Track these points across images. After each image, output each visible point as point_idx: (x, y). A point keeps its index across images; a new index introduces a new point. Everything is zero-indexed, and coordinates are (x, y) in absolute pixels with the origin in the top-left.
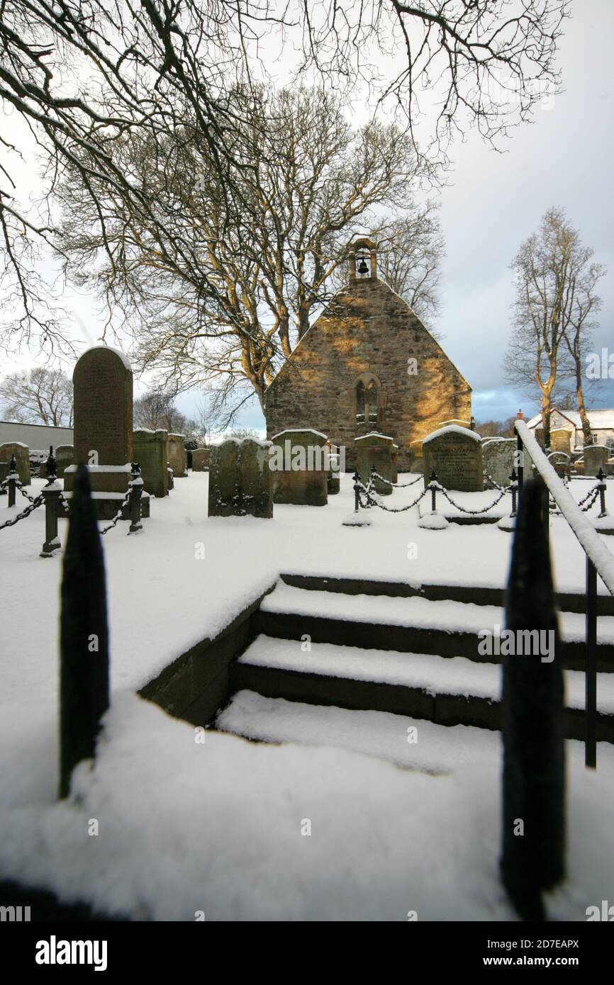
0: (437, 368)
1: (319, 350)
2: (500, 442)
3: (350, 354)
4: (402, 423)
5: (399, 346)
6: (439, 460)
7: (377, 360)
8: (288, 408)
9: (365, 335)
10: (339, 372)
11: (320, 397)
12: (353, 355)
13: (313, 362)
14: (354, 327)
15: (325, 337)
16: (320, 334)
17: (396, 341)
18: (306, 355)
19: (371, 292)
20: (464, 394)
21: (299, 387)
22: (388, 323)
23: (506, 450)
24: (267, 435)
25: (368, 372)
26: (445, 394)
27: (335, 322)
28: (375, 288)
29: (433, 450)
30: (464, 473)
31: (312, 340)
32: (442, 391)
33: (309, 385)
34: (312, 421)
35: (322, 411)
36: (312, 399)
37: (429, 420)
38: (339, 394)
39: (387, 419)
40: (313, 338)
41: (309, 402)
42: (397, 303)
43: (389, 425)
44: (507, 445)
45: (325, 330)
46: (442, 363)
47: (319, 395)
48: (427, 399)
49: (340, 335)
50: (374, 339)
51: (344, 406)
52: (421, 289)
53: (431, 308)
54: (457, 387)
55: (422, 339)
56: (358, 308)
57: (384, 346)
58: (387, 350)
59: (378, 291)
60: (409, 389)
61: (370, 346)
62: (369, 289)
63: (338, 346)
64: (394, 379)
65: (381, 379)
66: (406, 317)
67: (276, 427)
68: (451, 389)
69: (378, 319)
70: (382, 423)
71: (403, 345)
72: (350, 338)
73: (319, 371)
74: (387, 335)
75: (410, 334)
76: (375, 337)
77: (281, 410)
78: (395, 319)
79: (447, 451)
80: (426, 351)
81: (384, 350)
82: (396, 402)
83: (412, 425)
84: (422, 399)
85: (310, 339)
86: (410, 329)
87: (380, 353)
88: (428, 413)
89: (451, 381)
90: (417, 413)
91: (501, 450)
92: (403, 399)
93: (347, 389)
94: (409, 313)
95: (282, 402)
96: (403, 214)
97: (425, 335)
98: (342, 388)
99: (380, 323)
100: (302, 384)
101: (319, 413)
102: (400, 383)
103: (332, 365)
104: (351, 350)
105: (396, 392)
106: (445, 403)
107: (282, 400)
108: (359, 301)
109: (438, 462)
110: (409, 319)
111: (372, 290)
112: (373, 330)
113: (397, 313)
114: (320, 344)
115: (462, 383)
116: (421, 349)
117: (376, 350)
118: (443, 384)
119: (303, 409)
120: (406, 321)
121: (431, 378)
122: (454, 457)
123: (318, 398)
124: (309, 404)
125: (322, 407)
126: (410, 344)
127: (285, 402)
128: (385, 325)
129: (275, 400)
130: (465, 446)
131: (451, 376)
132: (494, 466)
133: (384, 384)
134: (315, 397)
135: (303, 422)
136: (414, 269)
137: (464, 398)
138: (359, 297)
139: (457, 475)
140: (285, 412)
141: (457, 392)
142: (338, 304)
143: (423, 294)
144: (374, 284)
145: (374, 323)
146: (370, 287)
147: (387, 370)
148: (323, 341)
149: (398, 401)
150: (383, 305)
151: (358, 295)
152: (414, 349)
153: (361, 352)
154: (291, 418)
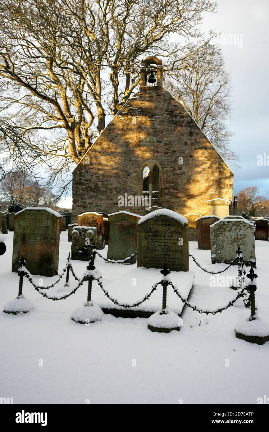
0: (206, 157)
1: (115, 141)
2: (228, 222)
3: (139, 144)
4: (178, 199)
5: (176, 139)
6: (149, 240)
7: (159, 150)
8: (90, 185)
9: (151, 130)
10: (130, 158)
11: (115, 177)
12: (141, 146)
13: (111, 150)
14: (142, 124)
15: (120, 131)
16: (116, 128)
17: (174, 135)
18: (105, 145)
19: (156, 97)
20: (227, 178)
21: (99, 169)
22: (169, 121)
23: (233, 229)
24: (73, 205)
25: (152, 159)
26: (212, 178)
27: (128, 119)
28: (160, 94)
29: (144, 231)
30: (171, 253)
31: (110, 133)
32: (210, 175)
33: (106, 168)
34: (107, 196)
35: (116, 189)
36: (108, 179)
37: (199, 198)
38: (129, 175)
39: (166, 196)
40: (111, 132)
41: (106, 181)
42: (176, 106)
43: (167, 201)
44: (234, 224)
45: (120, 125)
46: (211, 153)
47: (114, 176)
48: (198, 181)
49: (131, 129)
50: (158, 133)
51: (133, 185)
52: (216, 98)
53: (224, 113)
54: (221, 173)
55: (195, 134)
56: (146, 109)
57: (165, 139)
58: (167, 142)
59: (162, 97)
60: (184, 173)
61: (155, 139)
62: (155, 95)
63: (130, 138)
64: (172, 165)
65: (162, 165)
66: (183, 117)
67: (80, 199)
68: (216, 174)
69: (161, 118)
70: (162, 199)
71: (180, 139)
72: (139, 132)
73: (115, 157)
74: (168, 130)
75: (185, 130)
76: (159, 131)
77: (84, 186)
78: (174, 118)
79: (157, 232)
80: (197, 143)
81: (165, 142)
82: (173, 183)
83: (185, 201)
84: (194, 181)
85: (108, 132)
86: (185, 126)
87: (162, 144)
88: (198, 192)
89: (217, 168)
90: (189, 192)
91: (228, 229)
92: (179, 181)
93: (135, 172)
94: (185, 114)
95: (84, 180)
96: (196, 42)
97: (197, 131)
98: (132, 171)
99: (162, 121)
100: (101, 167)
101: (113, 190)
102: (177, 168)
103: (125, 153)
104: (140, 141)
105: (174, 175)
106: (212, 185)
107: (85, 179)
108: (147, 104)
109: (148, 242)
110: (185, 119)
111: (157, 96)
112: (157, 126)
113: (176, 113)
114: (116, 136)
115: (225, 169)
116: (194, 142)
117: (158, 142)
118: (210, 170)
119: (101, 186)
120: (182, 120)
121: (202, 165)
122: (162, 238)
123: (113, 178)
124: (106, 183)
125: (115, 185)
126: (185, 138)
127: (87, 180)
128: (166, 123)
129: (80, 179)
130: (173, 229)
131: (217, 164)
132: (223, 243)
133: (164, 169)
134: (111, 177)
135: (101, 196)
136: (211, 84)
137: (227, 182)
138: (148, 101)
139: (165, 255)
140: (87, 188)
141: (221, 176)
142: (131, 106)
143: (217, 102)
144: (159, 91)
145: (158, 121)
146: (156, 93)
147: (166, 158)
148: (118, 134)
149: (175, 183)
150: (165, 108)
151: (147, 99)
152: (189, 142)
153: (147, 144)
154: (91, 193)
